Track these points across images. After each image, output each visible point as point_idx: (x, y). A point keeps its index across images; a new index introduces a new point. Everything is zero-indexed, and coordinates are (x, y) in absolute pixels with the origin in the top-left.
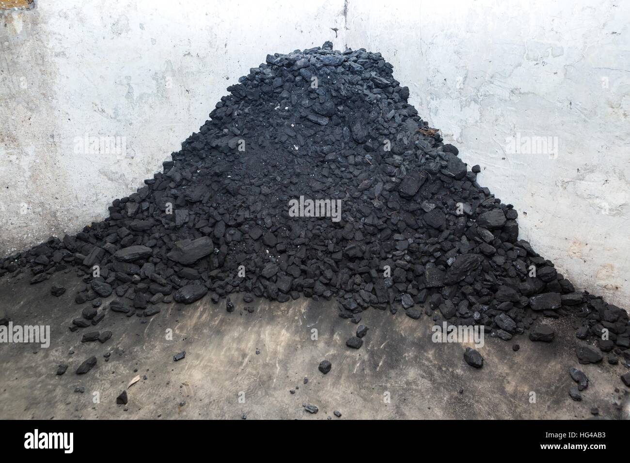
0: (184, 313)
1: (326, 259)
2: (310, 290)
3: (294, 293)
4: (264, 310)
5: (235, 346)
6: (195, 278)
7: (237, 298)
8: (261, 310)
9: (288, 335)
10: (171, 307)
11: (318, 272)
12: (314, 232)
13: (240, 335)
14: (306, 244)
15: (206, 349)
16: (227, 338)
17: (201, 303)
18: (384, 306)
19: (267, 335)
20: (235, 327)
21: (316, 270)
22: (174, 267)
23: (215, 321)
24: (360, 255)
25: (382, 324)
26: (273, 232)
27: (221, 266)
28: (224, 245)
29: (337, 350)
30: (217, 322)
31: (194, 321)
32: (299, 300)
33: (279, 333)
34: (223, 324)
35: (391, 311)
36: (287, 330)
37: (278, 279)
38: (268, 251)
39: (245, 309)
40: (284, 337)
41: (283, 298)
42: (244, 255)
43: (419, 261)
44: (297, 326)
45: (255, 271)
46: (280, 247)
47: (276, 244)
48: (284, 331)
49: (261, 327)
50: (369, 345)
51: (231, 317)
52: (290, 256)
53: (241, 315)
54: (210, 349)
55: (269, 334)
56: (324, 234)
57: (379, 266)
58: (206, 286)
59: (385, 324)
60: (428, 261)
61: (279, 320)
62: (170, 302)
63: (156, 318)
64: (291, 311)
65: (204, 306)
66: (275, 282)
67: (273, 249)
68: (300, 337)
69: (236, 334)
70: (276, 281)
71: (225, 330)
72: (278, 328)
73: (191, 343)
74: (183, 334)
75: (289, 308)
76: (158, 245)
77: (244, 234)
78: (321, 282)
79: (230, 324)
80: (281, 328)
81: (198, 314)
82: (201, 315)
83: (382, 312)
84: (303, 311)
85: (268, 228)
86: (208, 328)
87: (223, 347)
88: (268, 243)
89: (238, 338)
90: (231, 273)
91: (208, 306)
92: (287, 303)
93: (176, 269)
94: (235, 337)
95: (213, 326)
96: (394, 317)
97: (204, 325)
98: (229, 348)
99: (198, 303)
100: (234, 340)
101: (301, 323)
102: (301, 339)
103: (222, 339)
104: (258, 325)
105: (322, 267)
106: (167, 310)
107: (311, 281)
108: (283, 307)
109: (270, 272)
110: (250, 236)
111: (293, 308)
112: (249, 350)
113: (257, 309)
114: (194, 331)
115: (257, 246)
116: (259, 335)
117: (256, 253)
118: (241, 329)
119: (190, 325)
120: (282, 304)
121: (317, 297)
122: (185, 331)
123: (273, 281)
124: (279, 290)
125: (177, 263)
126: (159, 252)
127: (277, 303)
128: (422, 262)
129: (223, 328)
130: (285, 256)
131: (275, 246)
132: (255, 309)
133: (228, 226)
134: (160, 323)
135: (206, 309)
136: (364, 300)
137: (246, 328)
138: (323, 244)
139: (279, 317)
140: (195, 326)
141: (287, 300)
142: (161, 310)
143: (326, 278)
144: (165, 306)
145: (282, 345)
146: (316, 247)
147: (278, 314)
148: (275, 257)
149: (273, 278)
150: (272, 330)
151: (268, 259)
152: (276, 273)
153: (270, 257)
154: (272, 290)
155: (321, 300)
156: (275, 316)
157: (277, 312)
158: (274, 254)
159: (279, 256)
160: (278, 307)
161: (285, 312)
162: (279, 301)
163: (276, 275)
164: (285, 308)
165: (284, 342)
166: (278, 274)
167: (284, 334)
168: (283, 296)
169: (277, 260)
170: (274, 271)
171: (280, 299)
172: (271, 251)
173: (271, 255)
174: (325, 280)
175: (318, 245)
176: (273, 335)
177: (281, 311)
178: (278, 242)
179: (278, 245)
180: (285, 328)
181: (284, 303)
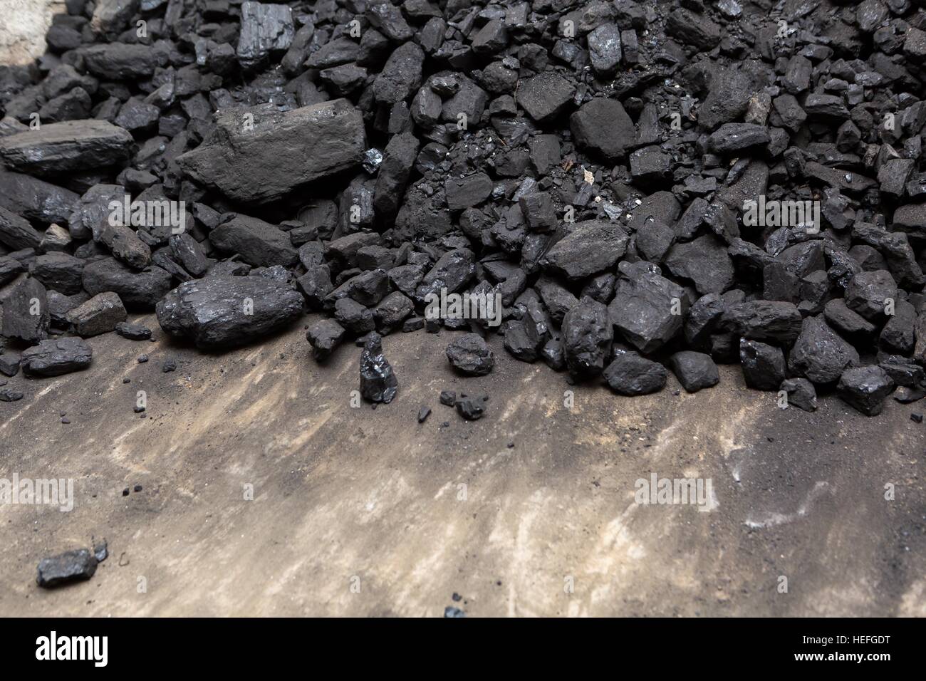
0: (181, 382)
1: (861, 228)
2: (773, 354)
3: (692, 362)
4: (537, 415)
5: (347, 560)
6: (270, 257)
7: (425, 352)
8: (519, 415)
9: (637, 552)
10: (141, 356)
11: (818, 278)
12: (812, 100)
13: (387, 513)
14: (774, 150)
15: (206, 553)
16: (322, 516)
17: (264, 356)
19: (523, 532)
20: (379, 469)
21: (811, 268)
22: (199, 206)
23: (295, 434)
26: (622, 96)
27: (383, 219)
28: (408, 134)
30: (305, 436)
31: (209, 418)
32: (712, 395)
33: (591, 531)
34: (329, 451)
36: (635, 525)
37: (623, 286)
38: (589, 177)
39: (445, 402)
40: (609, 561)
41: (634, 372)
42: (486, 178)
45: (520, 245)
46: (643, 162)
47: (632, 150)
48: (615, 530)
49: (501, 488)
51: (373, 423)
52: (693, 196)
53: (421, 421)
54: (223, 555)
55: (532, 530)
56: (861, 114)
58: (299, 288)
61: (600, 469)
62: (144, 337)
63: (66, 388)
64: (665, 439)
65: (275, 364)
66: (608, 301)
67: (616, 171)
68: (700, 570)
69: (371, 506)
70: (613, 295)
71: (327, 478)
72: (587, 507)
73: (152, 512)
74: (137, 470)
75: (657, 423)
76: (162, 129)
77: (493, 95)
78: (832, 324)
79: (356, 453)
80: (605, 513)
81: (236, 393)
82: (247, 400)
84: (728, 445)
85: (604, 77)
86: (251, 458)
87: (290, 558)
88: (595, 139)
89: (376, 524)
90: (416, 249)
91: (290, 369)
92: (650, 401)
93: (207, 215)
94: (365, 519)
95: (276, 452)
97: (239, 441)
98: (318, 570)
99: (252, 355)
100: (351, 529)
102: (706, 585)
103: (297, 521)
104: (488, 480)
105: (841, 257)
106: (123, 362)
107: (786, 309)
108: (631, 412)
109: (588, 252)
110: (519, 107)
111: (678, 423)
112: (413, 595)
113: (502, 407)
114: (189, 460)
115: (544, 147)
116: (484, 529)
117: (539, 177)
118: (402, 484)
119: (182, 437)
120: (628, 401)
121: (809, 389)
122: (151, 457)
123: (596, 297)
124: (622, 336)
125: (212, 195)
126: (160, 153)
127: (602, 396)
129: (322, 468)
130: (664, 201)
131: (624, 161)
132: (490, 407)
133: (432, 65)
134: (69, 409)
135: (278, 377)
137: (427, 486)
138: (854, 159)
139: (601, 458)
140: (197, 443)
141: (653, 388)
142: (99, 361)
143: (858, 304)
144: (123, 348)
145: (594, 597)
146: (814, 169)
147: (598, 444)
148: (618, 200)
149: (599, 282)
150: (556, 514)
151: (587, 208)
152: (612, 259)
153: (598, 198)
154: (587, 332)
155: (829, 406)
156: (585, 449)
157: (595, 433)
158: (614, 191)
159: (640, 198)
160: (606, 415)
161: (635, 438)
162: (612, 384)
163: (613, 269)
164: (636, 422)
165: (606, 588)
166: (624, 266)
167: (614, 542)
168: (637, 364)
169: (628, 216)
170: (604, 249)
171: (616, 380)
172: (604, 178)
173: (604, 193)
174: (857, 316)
175: (828, 163)
176: (556, 539)
177: (618, 433)
178: (640, 142)
179: (638, 153)
180: (626, 514)
181: (638, 400)
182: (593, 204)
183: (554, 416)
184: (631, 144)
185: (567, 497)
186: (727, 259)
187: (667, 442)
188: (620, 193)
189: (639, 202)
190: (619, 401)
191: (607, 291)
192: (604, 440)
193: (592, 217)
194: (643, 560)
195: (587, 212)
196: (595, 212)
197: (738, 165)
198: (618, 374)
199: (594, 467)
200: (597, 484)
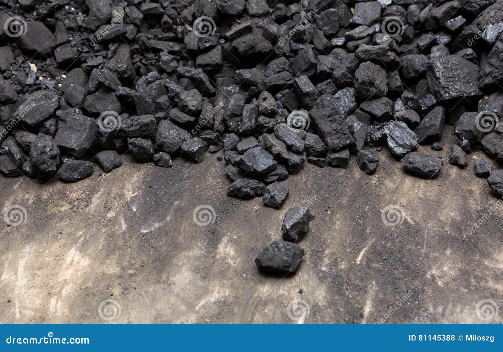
1: (181, 69)
2: (146, 143)
3: (106, 156)
4: (23, 204)
9: (85, 262)
11: (163, 99)
14: (130, 36)
18: (345, 154)
19: (21, 270)
21: (160, 95)
24: (265, 45)
25: (345, 200)
26: (42, 19)
29: (232, 286)
32: (119, 171)
33: (59, 258)
35: (363, 167)
36: (83, 249)
37: (61, 124)
40: (71, 271)
41: (74, 169)
43: (412, 47)
44: (112, 235)
46: (62, 54)
47: (55, 48)
48: (73, 254)
49: (5, 250)
50: (321, 259)
52: (93, 67)
55: (26, 268)
56: (171, 11)
57: (316, 65)
59: (353, 199)
60: (434, 43)
61: (62, 225)
64: (96, 200)
66: (54, 134)
67: (48, 61)
68: (119, 262)
70: (56, 130)
72: (56, 247)
75: (91, 192)
78: (174, 122)
80: (66, 247)
83: (341, 173)
84: (129, 195)
85: (29, 9)
88: (32, 45)
92: (86, 182)
96: (374, 180)
101: (124, 227)
102: (123, 269)
105: (173, 86)
107: (147, 118)
111: (102, 189)
113: (2, 206)
117: (2, 72)
120: (74, 186)
121: (167, 157)
123: (47, 132)
124: (65, 151)
127: (59, 186)
128: (418, 46)
130: (78, 73)
131: (51, 55)
136: (290, 148)
138: (172, 35)
139: (62, 219)
141: (87, 175)
143: (184, 109)
145: (64, 293)
146: (154, 43)
147: (60, 212)
148: (53, 77)
149: (48, 124)
150: (38, 254)
151: (35, 85)
152: (52, 110)
153: (41, 78)
154: (42, 153)
155: (177, 163)
156: (53, 216)
157: (57, 206)
158: (50, 73)
159: (65, 74)
160: (63, 195)
161: (80, 203)
162: (64, 178)
163: (53, 115)
164: (80, 195)
165: (70, 286)
166: (59, 113)
167: (73, 261)
168: (75, 164)
169: (60, 85)
170: (45, 105)
171: (65, 175)
172: (42, 67)
173: (44, 74)
174: (185, 115)
175: (159, 39)
176: (40, 268)
177: (70, 203)
178: (58, 42)
179: (58, 50)
180: (78, 244)
181: (80, 183)
182: (38, 82)
183: (33, 203)
184: (53, 45)
185: (45, 244)
186: (115, 99)
187: (98, 201)
188: (53, 73)
189: (64, 76)
190: (69, 186)
191: (53, 128)
192: (63, 209)
193: (40, 89)
194: (89, 266)
195: (35, 87)
196: (40, 86)
197: (112, 47)
198: (66, 172)
199: (58, 225)
200: (60, 233)
